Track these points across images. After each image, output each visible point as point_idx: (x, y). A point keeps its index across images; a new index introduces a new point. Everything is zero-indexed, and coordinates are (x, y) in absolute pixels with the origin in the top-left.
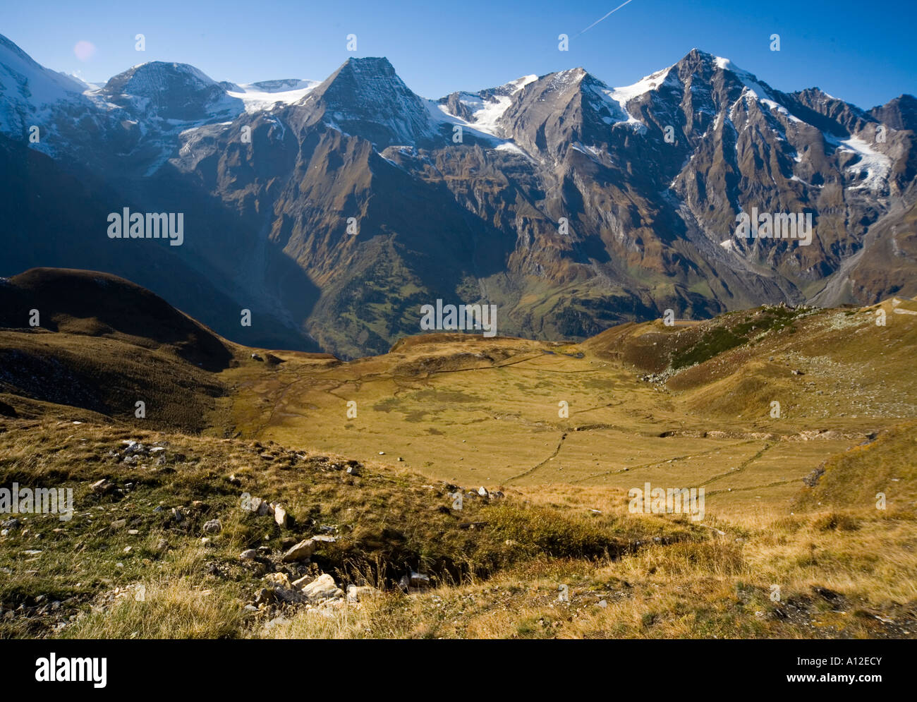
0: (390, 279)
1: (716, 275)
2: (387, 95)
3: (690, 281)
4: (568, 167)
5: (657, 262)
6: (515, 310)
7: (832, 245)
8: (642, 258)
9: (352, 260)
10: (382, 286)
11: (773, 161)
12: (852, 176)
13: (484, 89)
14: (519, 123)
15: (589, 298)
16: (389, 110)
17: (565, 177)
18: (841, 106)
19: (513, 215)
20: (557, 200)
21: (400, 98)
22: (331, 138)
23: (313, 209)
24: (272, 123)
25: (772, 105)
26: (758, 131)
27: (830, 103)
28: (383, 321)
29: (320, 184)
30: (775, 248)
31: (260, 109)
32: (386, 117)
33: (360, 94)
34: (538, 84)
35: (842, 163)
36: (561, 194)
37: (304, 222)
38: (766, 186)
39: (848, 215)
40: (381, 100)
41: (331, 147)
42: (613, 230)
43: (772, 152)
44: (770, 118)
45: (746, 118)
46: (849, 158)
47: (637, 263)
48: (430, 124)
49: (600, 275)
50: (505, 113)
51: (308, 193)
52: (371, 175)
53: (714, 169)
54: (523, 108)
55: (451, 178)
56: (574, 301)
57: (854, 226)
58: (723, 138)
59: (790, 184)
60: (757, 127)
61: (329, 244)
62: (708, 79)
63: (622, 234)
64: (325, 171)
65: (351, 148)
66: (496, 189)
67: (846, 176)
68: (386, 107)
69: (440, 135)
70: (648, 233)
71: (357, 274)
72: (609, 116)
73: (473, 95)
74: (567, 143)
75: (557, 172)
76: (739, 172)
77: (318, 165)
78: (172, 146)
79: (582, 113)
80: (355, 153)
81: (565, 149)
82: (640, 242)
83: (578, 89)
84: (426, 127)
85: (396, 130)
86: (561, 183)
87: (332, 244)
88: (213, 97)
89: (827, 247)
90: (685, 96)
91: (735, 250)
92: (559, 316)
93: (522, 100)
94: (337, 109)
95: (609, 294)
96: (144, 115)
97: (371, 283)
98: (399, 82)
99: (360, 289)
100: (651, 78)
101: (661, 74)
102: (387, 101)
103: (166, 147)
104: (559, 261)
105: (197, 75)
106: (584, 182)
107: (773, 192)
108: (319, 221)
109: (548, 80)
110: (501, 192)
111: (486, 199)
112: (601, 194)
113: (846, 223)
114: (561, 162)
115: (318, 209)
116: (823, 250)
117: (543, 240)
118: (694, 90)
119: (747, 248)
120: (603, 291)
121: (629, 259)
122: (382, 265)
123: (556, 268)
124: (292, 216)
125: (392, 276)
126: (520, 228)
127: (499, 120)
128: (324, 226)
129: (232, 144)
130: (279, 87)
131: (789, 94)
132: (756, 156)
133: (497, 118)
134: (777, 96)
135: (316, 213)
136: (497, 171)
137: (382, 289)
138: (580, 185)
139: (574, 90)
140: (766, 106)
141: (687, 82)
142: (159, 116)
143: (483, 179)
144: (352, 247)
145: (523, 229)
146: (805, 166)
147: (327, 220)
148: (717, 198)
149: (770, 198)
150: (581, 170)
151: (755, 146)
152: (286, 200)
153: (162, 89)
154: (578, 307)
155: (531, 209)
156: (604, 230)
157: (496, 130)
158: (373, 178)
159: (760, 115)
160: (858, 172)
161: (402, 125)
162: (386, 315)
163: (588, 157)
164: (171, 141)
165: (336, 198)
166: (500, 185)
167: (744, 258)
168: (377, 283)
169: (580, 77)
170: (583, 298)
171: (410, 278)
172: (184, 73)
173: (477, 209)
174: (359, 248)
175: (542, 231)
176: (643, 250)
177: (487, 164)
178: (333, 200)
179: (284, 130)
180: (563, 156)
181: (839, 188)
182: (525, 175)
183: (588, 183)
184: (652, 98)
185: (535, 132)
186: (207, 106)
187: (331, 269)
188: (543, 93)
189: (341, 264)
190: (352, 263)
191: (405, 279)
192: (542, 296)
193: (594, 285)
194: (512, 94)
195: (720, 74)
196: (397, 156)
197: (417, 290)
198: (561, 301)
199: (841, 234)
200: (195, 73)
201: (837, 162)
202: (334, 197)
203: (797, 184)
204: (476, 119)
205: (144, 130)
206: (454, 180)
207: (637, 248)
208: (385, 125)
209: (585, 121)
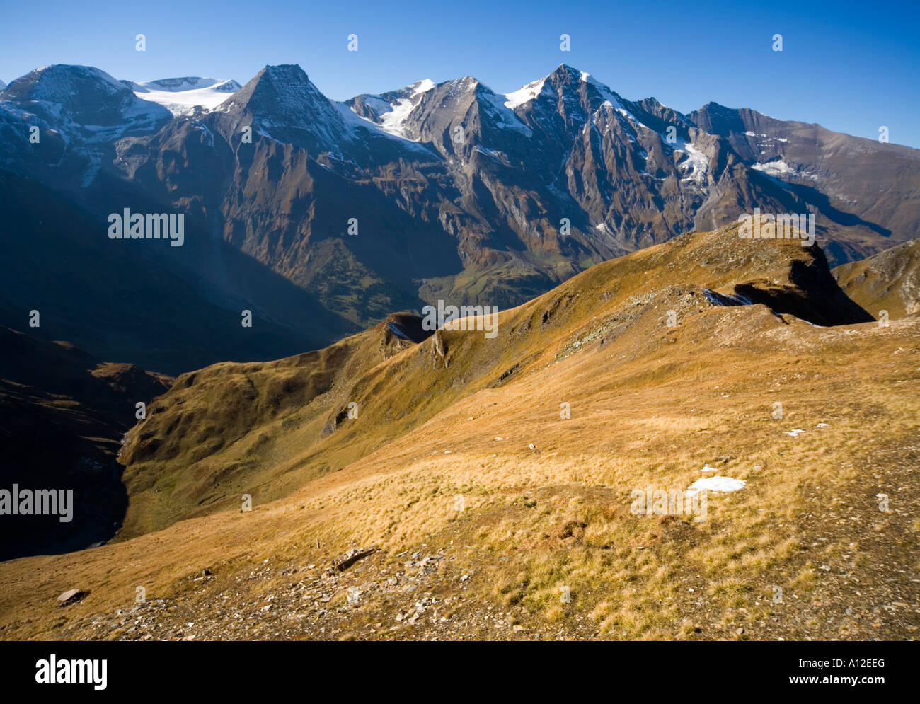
0: (349, 273)
1: (598, 253)
2: (305, 101)
3: (580, 258)
4: (475, 168)
5: (553, 245)
6: (453, 291)
7: (674, 225)
8: (543, 242)
9: (310, 258)
10: (343, 280)
11: (628, 159)
12: (683, 171)
13: (386, 92)
14: (425, 126)
15: (511, 278)
16: (309, 115)
17: (473, 175)
18: (671, 112)
19: (437, 212)
20: (470, 196)
21: (317, 104)
22: (266, 146)
23: (262, 213)
24: (201, 130)
25: (624, 113)
26: (616, 135)
27: (664, 110)
28: (352, 310)
29: (264, 190)
30: (636, 229)
31: (180, 114)
32: (309, 123)
33: (281, 101)
34: (438, 91)
35: (676, 161)
36: (472, 191)
37: (255, 225)
38: (625, 179)
39: (682, 201)
40: (301, 107)
41: (268, 154)
42: (517, 219)
43: (628, 152)
44: (624, 123)
45: (606, 123)
46: (680, 156)
47: (540, 246)
48: (346, 128)
49: (514, 258)
50: (410, 116)
51: (253, 198)
52: (312, 180)
53: (587, 166)
54: (426, 112)
55: (379, 179)
56: (500, 282)
57: (687, 210)
58: (591, 139)
59: (642, 178)
60: (615, 131)
61: (284, 245)
62: (575, 90)
63: (525, 223)
64: (266, 178)
65: (288, 155)
66: (419, 189)
67: (679, 170)
68: (306, 112)
69: (357, 137)
70: (544, 222)
71: (317, 270)
72: (501, 121)
73: (376, 98)
74: (471, 146)
75: (465, 171)
76: (605, 168)
77: (258, 172)
78: (99, 154)
79: (481, 120)
80: (292, 160)
81: (470, 151)
82: (540, 229)
83: (474, 98)
84: (345, 131)
85: (318, 134)
86: (471, 181)
87: (286, 245)
88: (126, 101)
89: (671, 227)
90: (559, 103)
91: (607, 231)
92: (490, 295)
93: (425, 105)
94: (264, 116)
95: (526, 274)
96: (61, 122)
97: (333, 278)
98: (313, 88)
99: (325, 283)
100: (530, 86)
101: (538, 84)
102: (306, 107)
103: (93, 155)
104: (481, 249)
105: (105, 78)
106: (489, 180)
107: (631, 185)
108: (271, 224)
109: (446, 87)
110: (424, 191)
111: (413, 199)
112: (504, 190)
113: (682, 208)
114: (468, 162)
115: (267, 213)
116: (668, 229)
117: (465, 232)
118: (565, 99)
119: (615, 229)
120: (520, 271)
121: (533, 243)
122: (338, 262)
123: (479, 254)
124: (241, 219)
125: (349, 271)
126: (444, 222)
127: (404, 122)
128: (276, 228)
129: (165, 151)
130: (179, 85)
131: (635, 103)
132: (616, 154)
133: (402, 120)
134: (625, 104)
135: (266, 217)
136: (416, 172)
137: (345, 282)
138: (486, 182)
139: (470, 98)
140: (619, 114)
141: (560, 91)
142: (76, 122)
143: (406, 179)
144: (307, 248)
145: (447, 223)
146: (651, 163)
147: (278, 224)
148: (591, 189)
149: (628, 189)
150: (486, 170)
151: (614, 146)
152: (231, 204)
153: (72, 93)
154: (504, 286)
155: (451, 205)
156: (510, 220)
157: (404, 132)
158: (314, 183)
159: (616, 122)
160: (687, 168)
161: (323, 129)
162: (354, 305)
163: (490, 158)
164: (96, 149)
165: (282, 202)
166: (422, 184)
167: (615, 238)
168: (338, 278)
169: (473, 86)
170: (507, 279)
171: (365, 271)
172: (93, 77)
173: (405, 206)
174: (314, 247)
175: (463, 224)
176: (543, 236)
177: (406, 166)
178: (280, 205)
179: (213, 136)
180: (469, 157)
181: (675, 181)
182: (439, 174)
183: (493, 180)
184: (534, 105)
185: (441, 135)
186: (122, 111)
187: (291, 267)
188: (443, 100)
189: (300, 263)
190: (310, 261)
191: (361, 272)
192: (472, 279)
193: (512, 267)
194: (412, 97)
195: (584, 85)
196: (328, 162)
197: (375, 281)
198: (489, 282)
199: (679, 216)
200: (103, 76)
201: (672, 160)
202: (280, 201)
203: (647, 177)
204: (383, 121)
205: (66, 139)
206: (382, 182)
207: (538, 235)
208: (309, 130)
209: (483, 127)
